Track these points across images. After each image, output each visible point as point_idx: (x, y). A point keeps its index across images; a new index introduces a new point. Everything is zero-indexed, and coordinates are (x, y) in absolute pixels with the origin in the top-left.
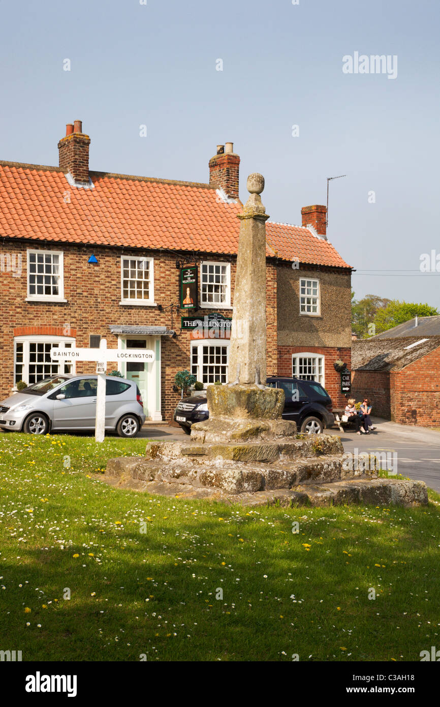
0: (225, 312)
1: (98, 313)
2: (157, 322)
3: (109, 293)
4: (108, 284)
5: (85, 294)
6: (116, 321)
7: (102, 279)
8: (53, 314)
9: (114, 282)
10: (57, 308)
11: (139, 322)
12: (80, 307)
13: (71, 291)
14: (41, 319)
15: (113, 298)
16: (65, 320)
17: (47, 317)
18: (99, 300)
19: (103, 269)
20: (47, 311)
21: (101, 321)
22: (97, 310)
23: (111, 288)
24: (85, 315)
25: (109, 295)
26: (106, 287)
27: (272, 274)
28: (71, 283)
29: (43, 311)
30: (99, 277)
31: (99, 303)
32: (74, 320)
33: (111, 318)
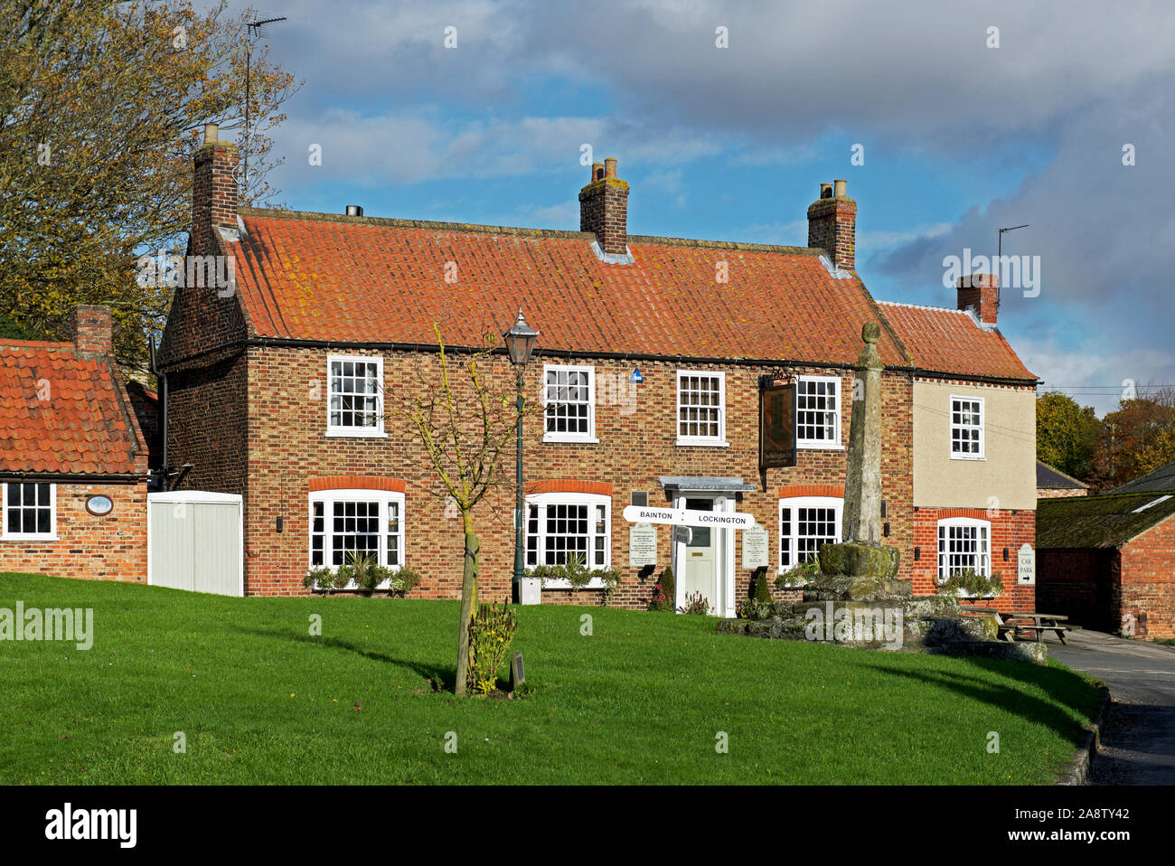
0: (832, 454)
1: (644, 458)
2: (729, 472)
3: (660, 427)
4: (658, 415)
5: (625, 430)
6: (670, 471)
7: (649, 407)
8: (580, 461)
9: (666, 411)
10: (586, 452)
11: (703, 471)
12: (617, 449)
13: (605, 425)
14: (563, 469)
15: (666, 435)
16: (597, 469)
17: (571, 465)
18: (645, 439)
19: (651, 391)
20: (571, 457)
21: (647, 470)
22: (642, 454)
23: (662, 419)
24: (625, 462)
25: (659, 431)
26: (655, 419)
27: (906, 393)
28: (605, 413)
29: (566, 457)
30: (645, 403)
31: (645, 442)
32: (609, 469)
33: (662, 467)
